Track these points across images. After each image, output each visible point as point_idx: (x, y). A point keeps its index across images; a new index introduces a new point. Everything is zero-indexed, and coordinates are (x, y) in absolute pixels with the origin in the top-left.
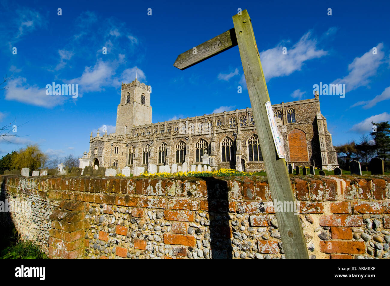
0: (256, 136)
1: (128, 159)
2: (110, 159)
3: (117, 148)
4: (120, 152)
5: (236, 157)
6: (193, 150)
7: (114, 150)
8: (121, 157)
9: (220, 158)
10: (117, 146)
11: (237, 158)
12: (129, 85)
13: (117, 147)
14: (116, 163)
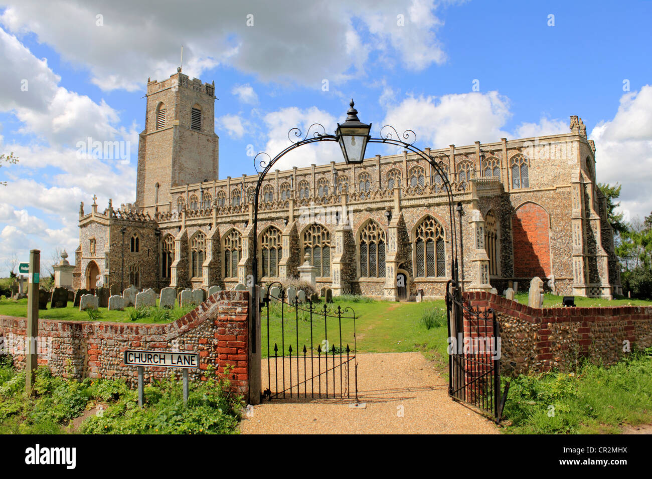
0: (432, 219)
1: (161, 265)
2: (121, 264)
3: (135, 240)
4: (142, 249)
5: (387, 268)
6: (298, 249)
7: (130, 245)
8: (145, 259)
9: (355, 270)
10: (135, 235)
11: (387, 271)
12: (163, 86)
13: (135, 238)
14: (135, 273)
